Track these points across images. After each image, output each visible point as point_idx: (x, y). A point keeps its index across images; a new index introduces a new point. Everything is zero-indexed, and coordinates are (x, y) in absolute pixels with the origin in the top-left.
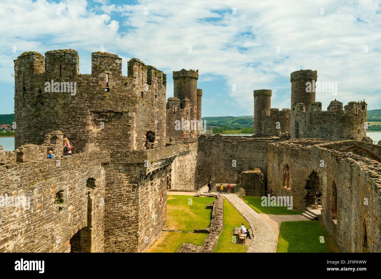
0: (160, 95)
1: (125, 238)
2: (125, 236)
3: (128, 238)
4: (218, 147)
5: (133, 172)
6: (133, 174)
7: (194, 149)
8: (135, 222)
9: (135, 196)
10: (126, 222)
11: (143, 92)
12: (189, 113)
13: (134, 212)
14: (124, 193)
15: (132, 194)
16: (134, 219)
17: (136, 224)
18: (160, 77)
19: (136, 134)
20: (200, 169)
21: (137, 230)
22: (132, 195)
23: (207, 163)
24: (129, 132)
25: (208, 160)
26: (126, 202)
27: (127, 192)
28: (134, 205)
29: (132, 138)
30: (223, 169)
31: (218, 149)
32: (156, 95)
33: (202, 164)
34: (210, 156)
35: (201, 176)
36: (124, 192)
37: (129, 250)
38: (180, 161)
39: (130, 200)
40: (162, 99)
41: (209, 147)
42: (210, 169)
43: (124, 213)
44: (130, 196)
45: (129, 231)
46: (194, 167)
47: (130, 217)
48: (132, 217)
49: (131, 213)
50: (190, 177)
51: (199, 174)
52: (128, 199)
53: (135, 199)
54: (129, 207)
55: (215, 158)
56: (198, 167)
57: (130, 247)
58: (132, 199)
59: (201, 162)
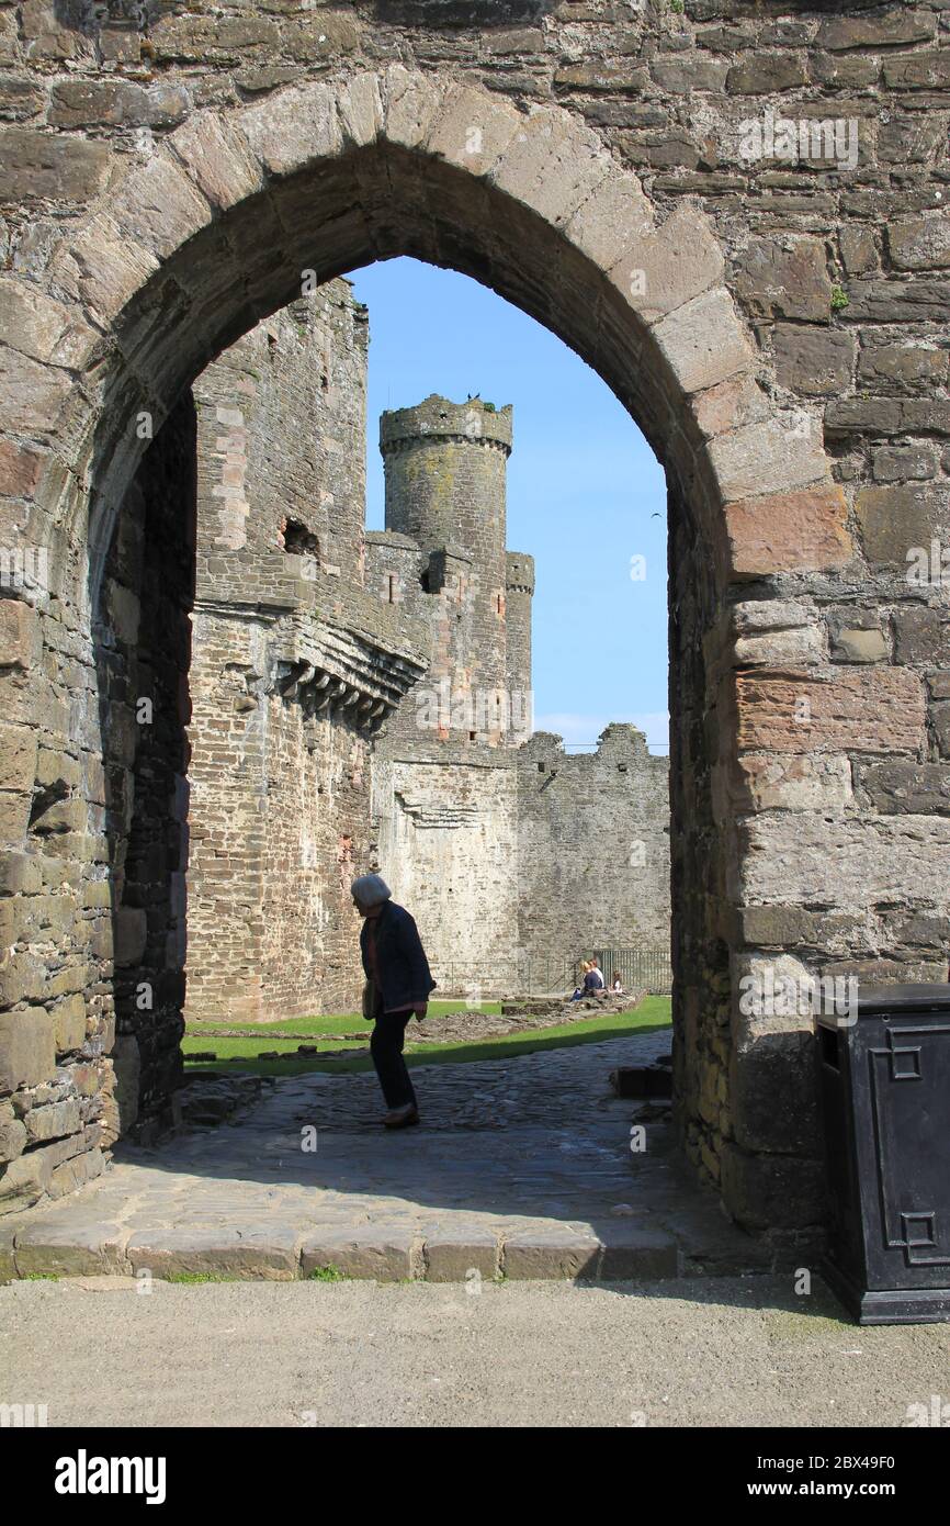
0: (343, 383)
1: (203, 922)
2: (205, 912)
3: (216, 926)
4: (624, 793)
5: (241, 644)
6: (237, 651)
7: (496, 803)
8: (246, 861)
9: (246, 749)
10: (209, 852)
11: (275, 340)
12: (468, 622)
13: (241, 816)
14: (202, 727)
15: (234, 737)
16: (242, 846)
17: (250, 873)
18: (342, 303)
19: (247, 506)
20: (527, 915)
21: (252, 899)
22: (235, 743)
23: (563, 884)
24: (219, 490)
25: (569, 864)
26: (207, 769)
27: (213, 724)
28: (241, 789)
29: (230, 516)
30: (650, 912)
31: (622, 804)
32: (324, 379)
33: (538, 890)
34: (583, 846)
35: (532, 953)
36: (202, 723)
37: (219, 980)
38: (419, 861)
39: (224, 764)
40: (352, 401)
41: (575, 793)
42: (584, 913)
43: (199, 811)
44: (225, 743)
45: (219, 897)
46: (497, 900)
47: (226, 836)
48: (233, 837)
49: (231, 819)
50: (474, 951)
51: (521, 945)
52: (217, 758)
53: (246, 761)
54: (222, 792)
55: (607, 854)
56: (514, 904)
57: (225, 969)
58: (232, 759)
59: (534, 877)
